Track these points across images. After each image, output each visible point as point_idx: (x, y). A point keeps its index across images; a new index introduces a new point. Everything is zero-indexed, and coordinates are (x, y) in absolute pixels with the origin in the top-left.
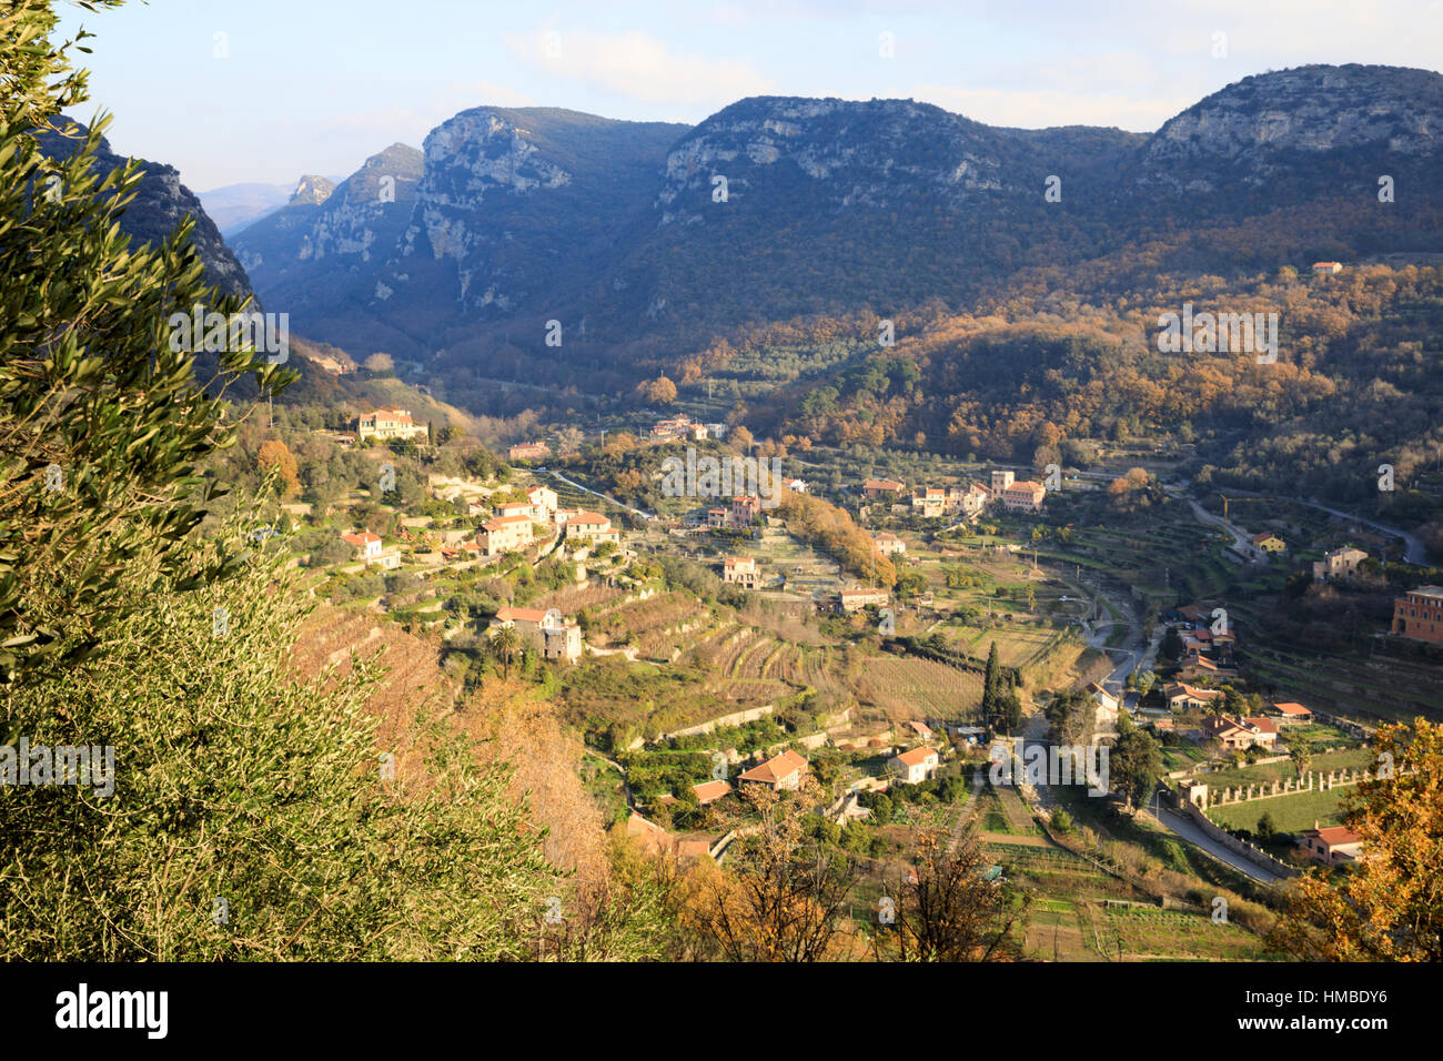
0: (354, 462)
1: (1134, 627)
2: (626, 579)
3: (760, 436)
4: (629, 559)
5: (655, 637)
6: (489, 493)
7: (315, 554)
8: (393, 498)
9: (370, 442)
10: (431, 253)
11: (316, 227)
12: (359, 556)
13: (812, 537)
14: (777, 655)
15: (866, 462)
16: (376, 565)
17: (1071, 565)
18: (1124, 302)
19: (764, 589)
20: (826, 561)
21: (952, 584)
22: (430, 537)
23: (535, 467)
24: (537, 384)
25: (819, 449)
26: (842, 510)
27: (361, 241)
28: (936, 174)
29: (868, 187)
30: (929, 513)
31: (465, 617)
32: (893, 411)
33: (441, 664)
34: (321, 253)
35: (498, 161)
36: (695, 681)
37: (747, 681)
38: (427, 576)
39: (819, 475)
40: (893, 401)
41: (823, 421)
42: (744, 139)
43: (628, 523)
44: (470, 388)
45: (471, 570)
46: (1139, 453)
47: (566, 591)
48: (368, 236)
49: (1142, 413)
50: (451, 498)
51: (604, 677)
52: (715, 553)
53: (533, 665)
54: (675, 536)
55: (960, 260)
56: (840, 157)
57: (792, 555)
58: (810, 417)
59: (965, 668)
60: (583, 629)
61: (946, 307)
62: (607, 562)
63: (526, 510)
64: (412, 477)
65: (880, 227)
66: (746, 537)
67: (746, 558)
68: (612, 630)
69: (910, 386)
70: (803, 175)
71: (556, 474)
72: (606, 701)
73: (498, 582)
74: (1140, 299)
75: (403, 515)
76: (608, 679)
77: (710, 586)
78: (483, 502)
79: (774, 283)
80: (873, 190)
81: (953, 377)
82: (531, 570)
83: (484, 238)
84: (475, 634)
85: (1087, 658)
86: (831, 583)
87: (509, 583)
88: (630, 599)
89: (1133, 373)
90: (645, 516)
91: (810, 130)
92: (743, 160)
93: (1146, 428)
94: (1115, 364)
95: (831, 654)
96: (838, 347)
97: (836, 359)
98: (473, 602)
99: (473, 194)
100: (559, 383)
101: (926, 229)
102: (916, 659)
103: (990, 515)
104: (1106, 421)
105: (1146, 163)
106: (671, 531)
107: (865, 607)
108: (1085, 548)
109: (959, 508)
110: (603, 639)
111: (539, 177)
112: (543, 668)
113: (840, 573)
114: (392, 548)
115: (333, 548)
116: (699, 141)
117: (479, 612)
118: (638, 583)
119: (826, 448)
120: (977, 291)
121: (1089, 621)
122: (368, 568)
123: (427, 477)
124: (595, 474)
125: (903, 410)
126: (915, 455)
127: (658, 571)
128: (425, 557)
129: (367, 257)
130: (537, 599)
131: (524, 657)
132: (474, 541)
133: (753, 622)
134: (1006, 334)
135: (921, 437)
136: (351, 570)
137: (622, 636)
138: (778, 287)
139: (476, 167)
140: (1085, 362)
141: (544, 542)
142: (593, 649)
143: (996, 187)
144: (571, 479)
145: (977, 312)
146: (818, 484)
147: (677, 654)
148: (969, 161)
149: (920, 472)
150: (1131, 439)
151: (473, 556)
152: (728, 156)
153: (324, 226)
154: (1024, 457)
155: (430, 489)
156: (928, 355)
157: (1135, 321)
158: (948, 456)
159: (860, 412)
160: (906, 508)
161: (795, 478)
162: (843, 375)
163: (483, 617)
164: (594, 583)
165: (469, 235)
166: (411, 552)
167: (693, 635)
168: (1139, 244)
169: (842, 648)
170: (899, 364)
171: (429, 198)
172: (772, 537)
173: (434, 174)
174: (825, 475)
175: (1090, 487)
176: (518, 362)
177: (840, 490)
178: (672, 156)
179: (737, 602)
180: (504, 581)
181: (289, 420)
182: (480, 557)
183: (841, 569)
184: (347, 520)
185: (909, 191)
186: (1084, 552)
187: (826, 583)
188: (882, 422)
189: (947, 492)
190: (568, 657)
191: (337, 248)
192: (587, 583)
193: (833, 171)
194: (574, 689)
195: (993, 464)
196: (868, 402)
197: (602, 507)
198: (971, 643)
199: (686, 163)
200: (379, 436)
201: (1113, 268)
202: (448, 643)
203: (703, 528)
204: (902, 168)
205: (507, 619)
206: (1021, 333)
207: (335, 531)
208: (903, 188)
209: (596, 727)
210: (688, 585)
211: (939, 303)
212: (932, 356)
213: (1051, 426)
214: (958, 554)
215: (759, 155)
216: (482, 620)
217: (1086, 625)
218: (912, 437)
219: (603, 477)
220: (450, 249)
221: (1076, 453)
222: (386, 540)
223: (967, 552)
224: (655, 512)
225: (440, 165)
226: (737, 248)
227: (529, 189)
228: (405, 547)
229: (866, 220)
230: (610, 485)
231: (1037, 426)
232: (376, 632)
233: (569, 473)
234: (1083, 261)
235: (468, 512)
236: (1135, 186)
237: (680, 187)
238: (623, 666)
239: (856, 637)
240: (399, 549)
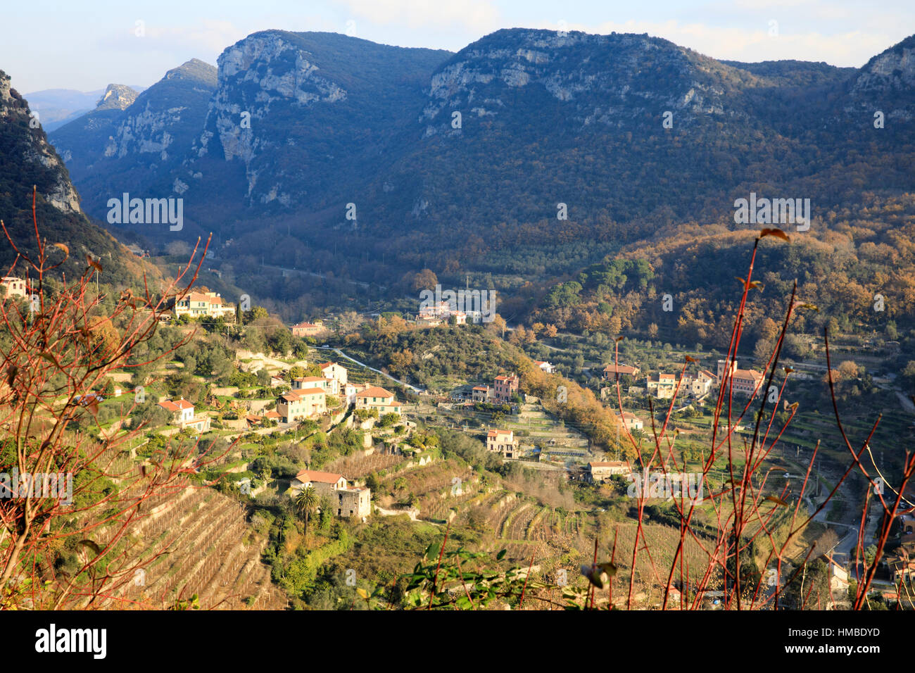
0: (171, 337)
1: (851, 504)
2: (407, 447)
3: (512, 323)
4: (410, 429)
5: (433, 500)
6: (288, 367)
7: (136, 418)
8: (205, 369)
9: (184, 320)
10: (222, 155)
11: (120, 129)
12: (175, 421)
13: (563, 414)
14: (539, 519)
15: (605, 348)
16: (189, 429)
17: (789, 445)
18: (833, 215)
19: (521, 458)
20: (576, 435)
21: (686, 460)
22: (236, 405)
23: (319, 345)
24: (314, 271)
25: (564, 335)
26: (588, 390)
27: (160, 143)
28: (667, 100)
29: (607, 109)
30: (661, 395)
31: (268, 478)
32: (630, 304)
33: (248, 519)
34: (124, 152)
35: (283, 78)
36: (472, 541)
37: (516, 542)
38: (234, 440)
39: (564, 358)
40: (629, 295)
41: (568, 312)
42: (500, 65)
43: (401, 396)
44: (255, 273)
45: (272, 435)
46: (849, 348)
47: (355, 457)
48: (167, 139)
49: (851, 312)
50: (254, 371)
51: (391, 535)
52: (478, 425)
53: (330, 522)
54: (443, 409)
55: (687, 174)
56: (582, 83)
57: (547, 428)
58: (557, 308)
59: (704, 535)
60: (372, 491)
61: (675, 215)
62: (390, 432)
63: (320, 384)
64: (222, 352)
65: (617, 144)
66: (506, 412)
67: (506, 430)
68: (396, 492)
69: (644, 283)
70: (549, 96)
71: (338, 351)
72: (395, 557)
73: (296, 447)
74: (848, 212)
75: (213, 385)
76: (395, 537)
77: (479, 455)
78: (283, 375)
79: (523, 190)
80: (611, 111)
81: (682, 276)
82: (325, 437)
83: (270, 144)
84: (277, 493)
85: (813, 530)
86: (581, 455)
87: (306, 448)
88: (410, 465)
89: (844, 277)
90: (417, 390)
91: (558, 58)
92: (498, 83)
93: (855, 326)
94: (828, 269)
95: (585, 519)
96: (579, 247)
97: (577, 257)
98: (275, 465)
99: (261, 105)
100: (334, 270)
101: (657, 147)
102: (659, 526)
103: (716, 398)
104: (819, 318)
105: (852, 94)
106: (440, 404)
107: (611, 478)
108: (802, 430)
109: (688, 391)
110: (388, 500)
111: (319, 93)
112: (337, 526)
113: (588, 446)
114: (203, 414)
115: (153, 414)
116: (460, 66)
117: (280, 473)
118: (418, 451)
119: (570, 335)
120: (702, 202)
121: (811, 497)
122: (182, 431)
123: (234, 353)
124: (372, 352)
125: (638, 304)
126: (649, 344)
127: (435, 440)
128: (232, 423)
129: (165, 157)
130: (330, 463)
131: (321, 515)
132: (274, 410)
133: (517, 489)
134: (730, 241)
135: (654, 328)
136: (167, 433)
137: (406, 499)
138: (526, 193)
139: (264, 82)
140: (801, 266)
141: (336, 412)
142: (381, 509)
143: (720, 112)
144: (351, 356)
145: (702, 221)
146: (563, 366)
147: (453, 515)
148: (696, 88)
149: (653, 357)
150: (842, 335)
151: (274, 423)
152: (485, 79)
153: (128, 129)
154: (745, 349)
155: (236, 363)
156: (661, 257)
157: (844, 232)
158: (678, 346)
159: (600, 305)
160: (641, 390)
161: (544, 360)
162: (585, 272)
163: (284, 479)
164: (379, 450)
165: (257, 140)
166: (220, 419)
167: (465, 499)
168: (846, 164)
169: (593, 514)
170: (635, 264)
171: (222, 107)
172: (528, 412)
173: (227, 87)
174: (569, 358)
175: (805, 377)
176: (298, 252)
177: (583, 373)
178: (437, 77)
179: (504, 471)
180: (301, 446)
181: (114, 299)
182: (280, 425)
183: (590, 443)
184: (163, 388)
185: (643, 113)
186: (801, 434)
187: (576, 454)
188: (620, 313)
189: (678, 377)
190: (359, 516)
191: (139, 148)
192: (372, 450)
193: (576, 94)
194: (365, 546)
195: (718, 353)
196: (608, 296)
197: (379, 381)
198: (707, 512)
199: (447, 84)
200: (192, 314)
201: (823, 185)
202: (254, 501)
203: (468, 403)
204: (638, 93)
205: (306, 480)
206: (745, 239)
207: (153, 398)
208: (637, 111)
209: (386, 580)
210: (461, 454)
211: (668, 210)
212: (663, 257)
213: (770, 322)
214: (688, 433)
215: (511, 79)
216: (284, 481)
217: (809, 501)
218: (645, 327)
219: (380, 355)
220: (240, 152)
221: (793, 346)
222: (198, 407)
223: (697, 431)
224: (426, 387)
225: (232, 80)
226: (491, 159)
227: (310, 102)
228: (215, 414)
229: (605, 137)
230: (386, 363)
231: (758, 322)
232: (190, 490)
233: (350, 351)
234: (796, 178)
235: (270, 384)
236: (842, 114)
237: (442, 104)
238: (408, 526)
239: (606, 505)
240: (209, 415)
